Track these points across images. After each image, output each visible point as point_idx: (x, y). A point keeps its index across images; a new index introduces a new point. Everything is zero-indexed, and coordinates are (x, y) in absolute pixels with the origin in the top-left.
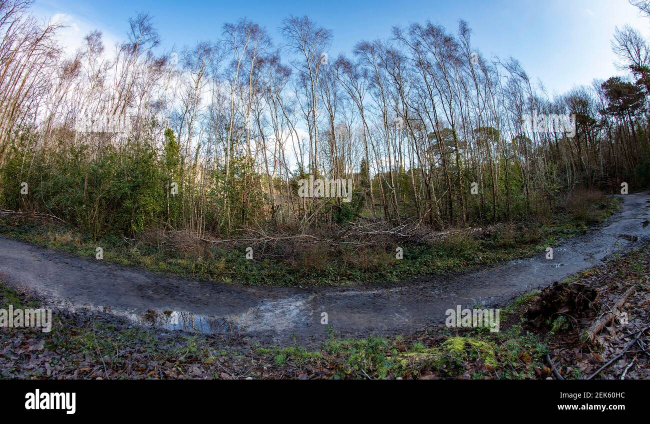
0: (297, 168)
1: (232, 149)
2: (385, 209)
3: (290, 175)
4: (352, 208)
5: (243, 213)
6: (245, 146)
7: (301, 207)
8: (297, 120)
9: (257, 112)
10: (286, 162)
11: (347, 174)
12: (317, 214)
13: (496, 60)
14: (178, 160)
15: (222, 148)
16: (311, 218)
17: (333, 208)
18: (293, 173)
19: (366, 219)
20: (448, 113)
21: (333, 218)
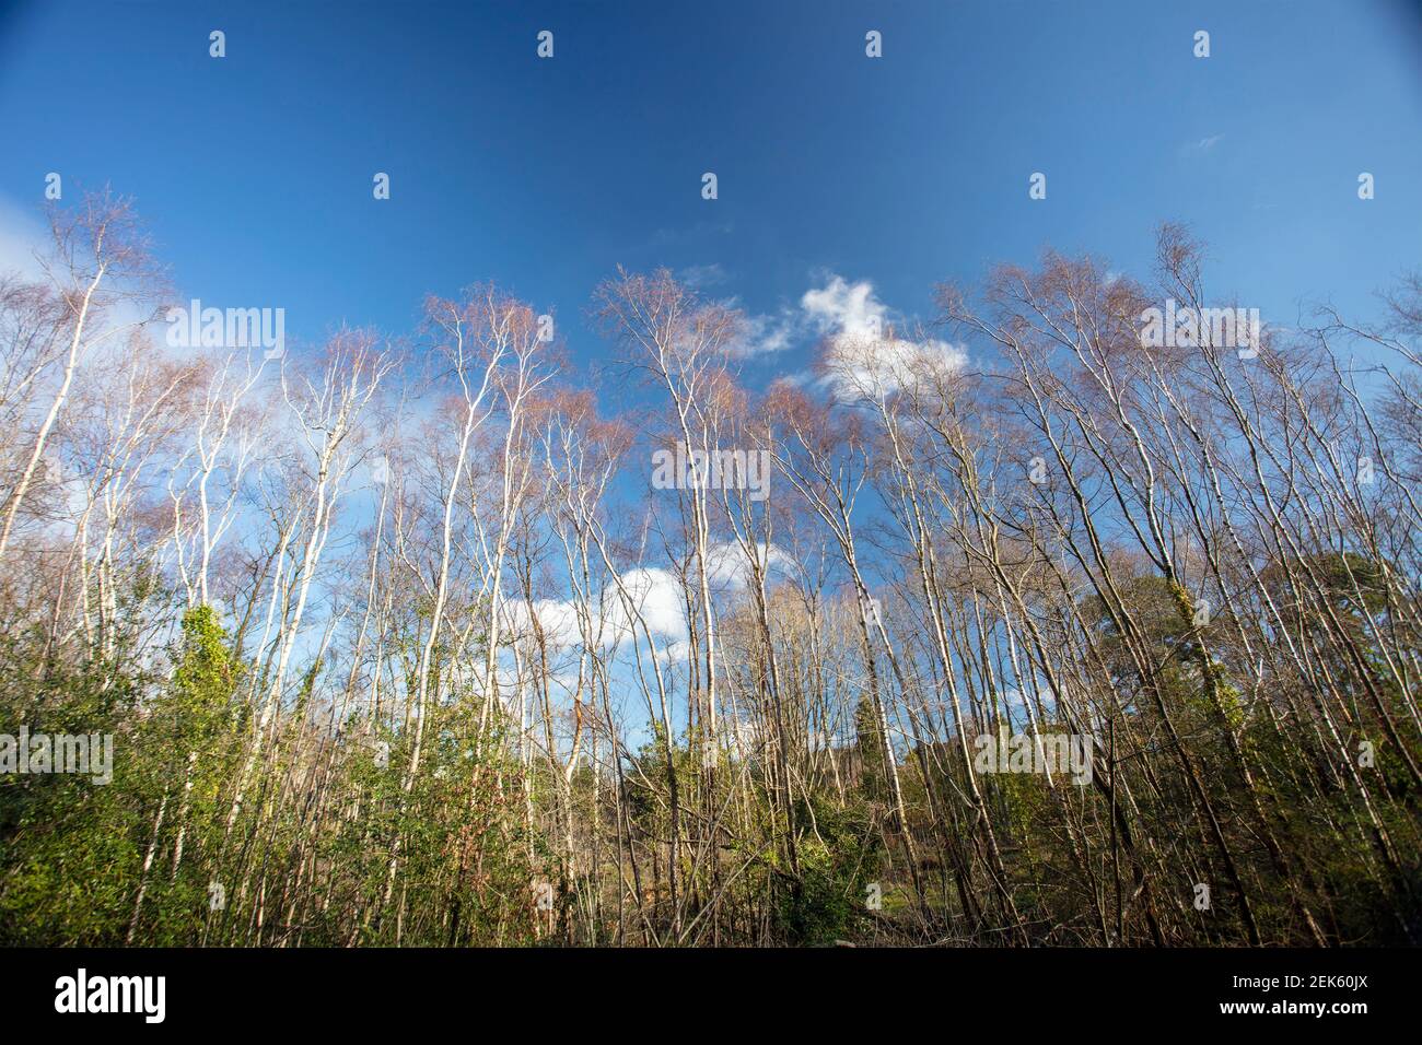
0: (649, 739)
1: (434, 677)
2: (959, 880)
3: (626, 763)
4: (840, 880)
5: (455, 911)
6: (480, 668)
7: (662, 882)
8: (649, 583)
9: (522, 556)
10: (616, 720)
11: (811, 750)
12: (717, 906)
13: (1321, 322)
14: (226, 716)
15: (399, 673)
16: (699, 924)
17: (773, 883)
18: (637, 754)
19: (893, 924)
20: (1143, 528)
21: (774, 919)
